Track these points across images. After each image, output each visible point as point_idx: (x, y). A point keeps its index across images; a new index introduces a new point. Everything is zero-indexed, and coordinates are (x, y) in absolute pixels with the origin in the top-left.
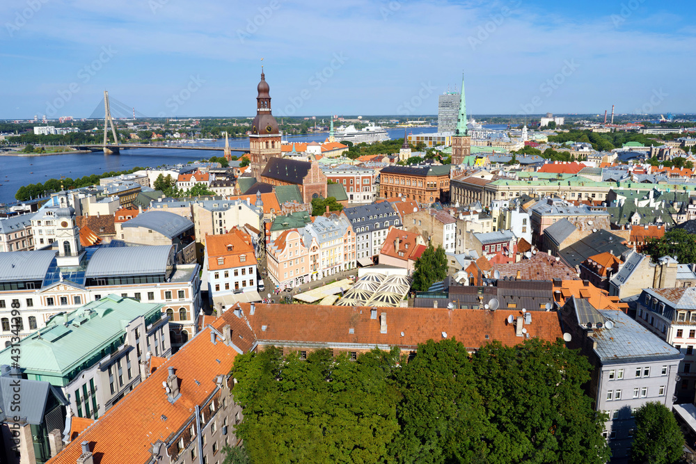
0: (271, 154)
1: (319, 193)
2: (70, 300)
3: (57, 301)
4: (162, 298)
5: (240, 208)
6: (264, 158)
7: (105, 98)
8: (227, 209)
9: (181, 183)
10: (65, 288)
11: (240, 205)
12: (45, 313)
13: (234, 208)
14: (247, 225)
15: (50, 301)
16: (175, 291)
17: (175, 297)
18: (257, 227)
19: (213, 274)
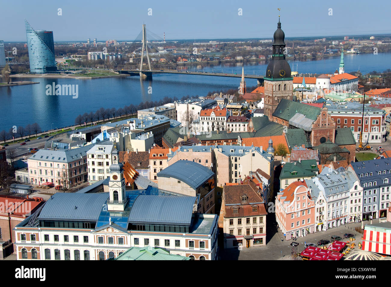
0: (282, 96)
1: (327, 138)
2: (116, 240)
3: (106, 240)
4: (187, 246)
5: (254, 155)
6: (276, 99)
7: (143, 31)
8: (242, 155)
9: (203, 117)
10: (113, 231)
11: (253, 152)
12: (96, 249)
13: (248, 155)
14: (259, 170)
15: (101, 240)
16: (197, 241)
17: (197, 247)
18: (268, 172)
19: (228, 220)
